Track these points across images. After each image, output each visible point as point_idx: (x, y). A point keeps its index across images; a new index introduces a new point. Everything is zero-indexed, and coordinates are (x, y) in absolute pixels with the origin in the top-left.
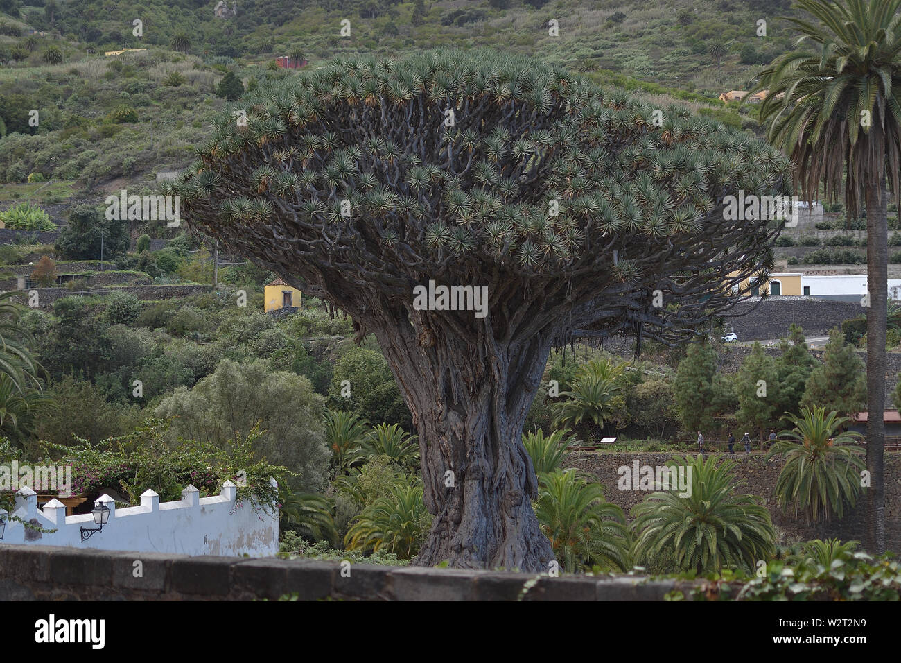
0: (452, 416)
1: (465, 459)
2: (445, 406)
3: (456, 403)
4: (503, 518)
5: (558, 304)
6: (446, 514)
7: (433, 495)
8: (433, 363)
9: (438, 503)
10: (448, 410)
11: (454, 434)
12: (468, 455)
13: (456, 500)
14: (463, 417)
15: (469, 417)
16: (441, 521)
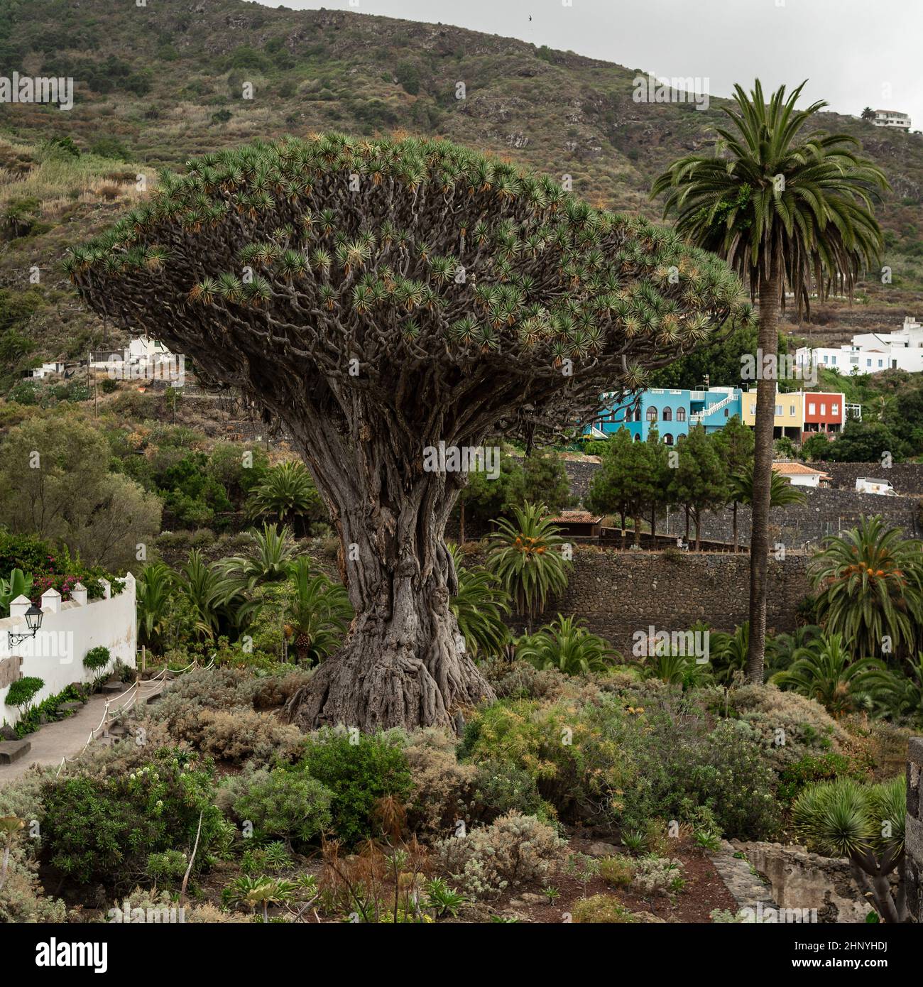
0: (385, 513)
1: (398, 556)
2: (378, 502)
3: (391, 499)
4: (430, 615)
5: (506, 403)
6: (374, 611)
7: (361, 592)
8: (368, 458)
9: (366, 600)
10: (381, 506)
11: (387, 530)
12: (401, 552)
13: (384, 598)
14: (396, 513)
15: (403, 514)
16: (369, 619)
